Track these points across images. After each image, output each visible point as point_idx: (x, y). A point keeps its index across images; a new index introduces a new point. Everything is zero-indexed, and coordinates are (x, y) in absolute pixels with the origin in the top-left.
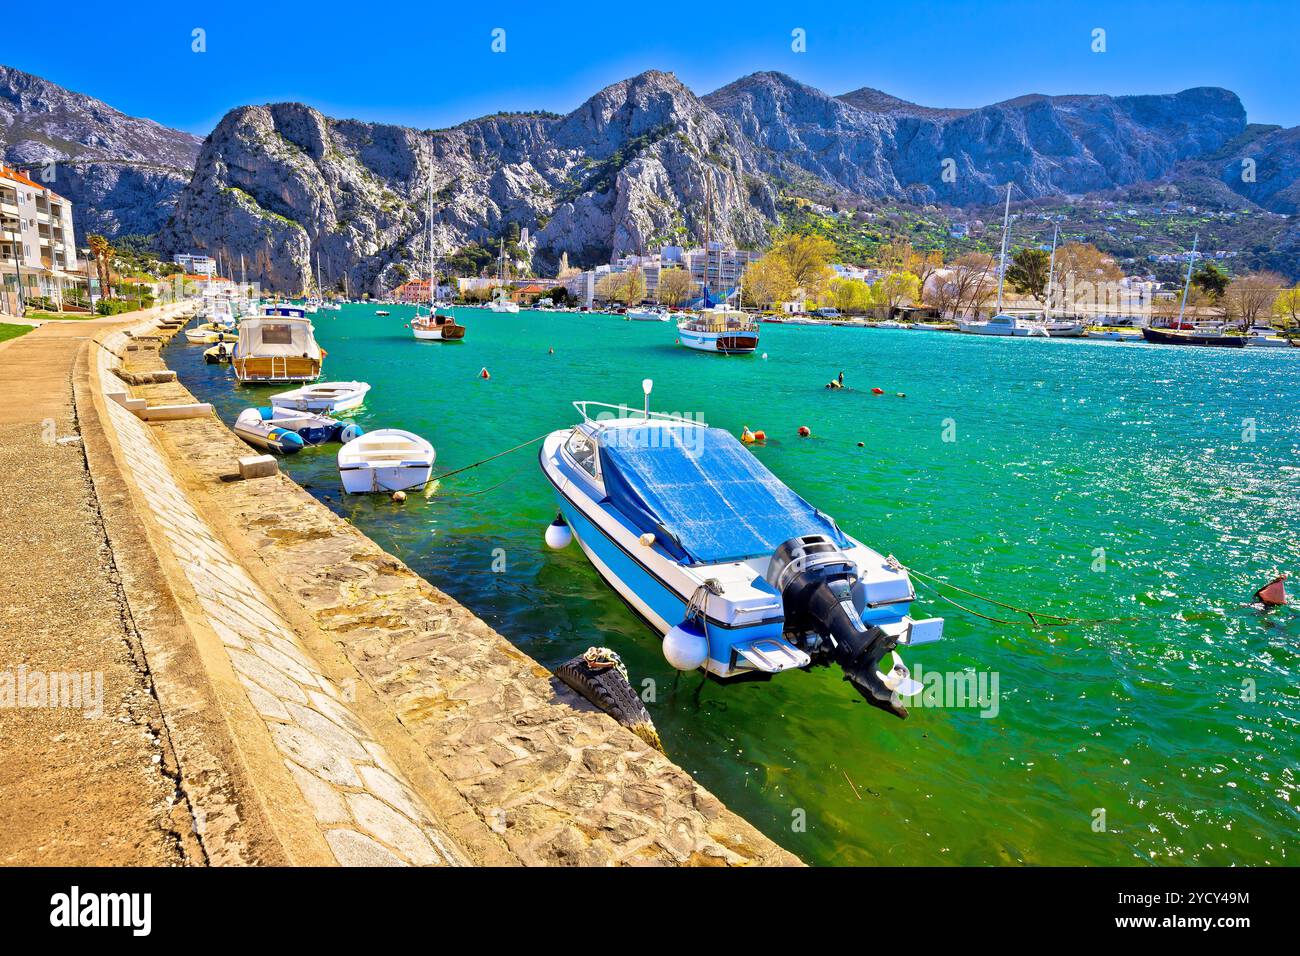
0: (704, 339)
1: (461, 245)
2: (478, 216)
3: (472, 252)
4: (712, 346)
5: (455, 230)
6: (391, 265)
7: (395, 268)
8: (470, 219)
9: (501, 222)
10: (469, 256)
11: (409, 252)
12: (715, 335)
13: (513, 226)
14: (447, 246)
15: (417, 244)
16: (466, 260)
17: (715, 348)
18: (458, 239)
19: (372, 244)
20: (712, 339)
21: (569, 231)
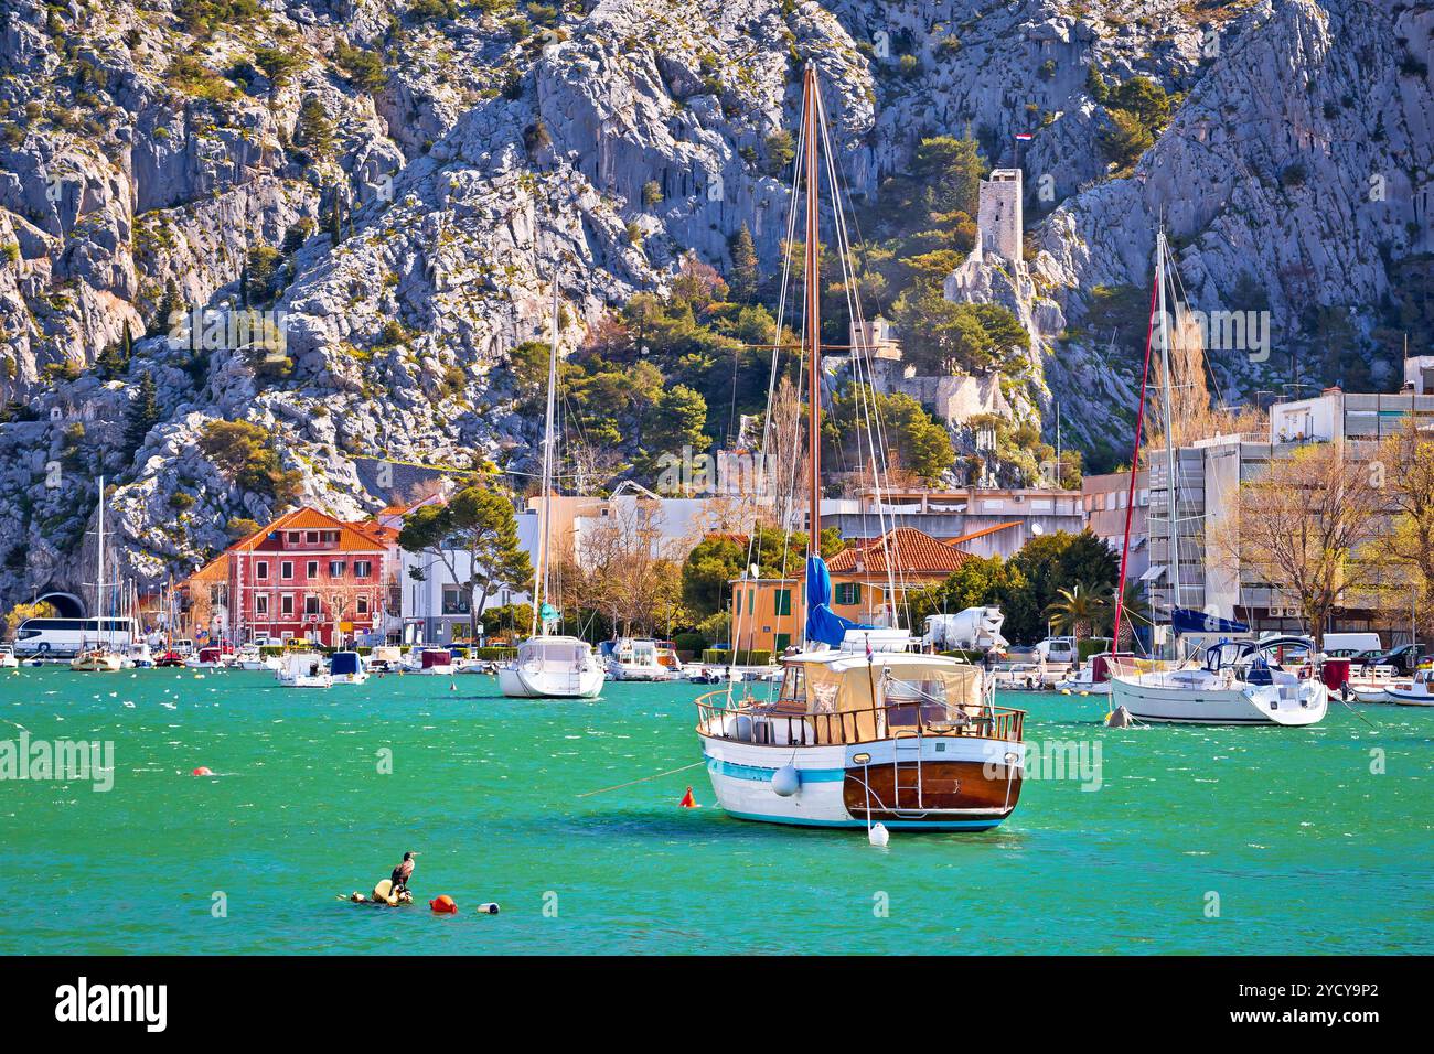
0: (801, 777)
1: (620, 288)
2: (732, 106)
3: (688, 327)
4: (828, 802)
5: (590, 200)
6: (189, 429)
7: (217, 443)
8: (679, 131)
9: (871, 138)
10: (669, 352)
11: (303, 346)
12: (835, 758)
13: (944, 158)
14: (533, 300)
15: (356, 291)
16: (648, 380)
17: (838, 813)
18: (605, 250)
19: (105, 299)
20: (827, 775)
21: (1295, 175)
